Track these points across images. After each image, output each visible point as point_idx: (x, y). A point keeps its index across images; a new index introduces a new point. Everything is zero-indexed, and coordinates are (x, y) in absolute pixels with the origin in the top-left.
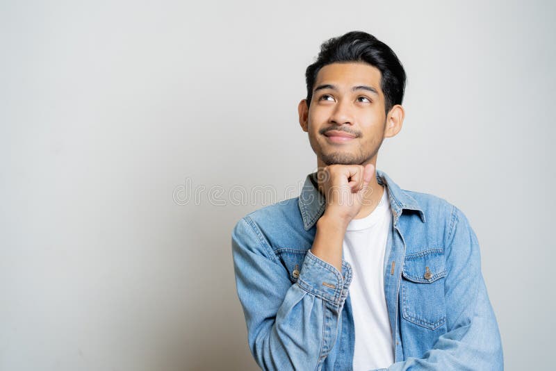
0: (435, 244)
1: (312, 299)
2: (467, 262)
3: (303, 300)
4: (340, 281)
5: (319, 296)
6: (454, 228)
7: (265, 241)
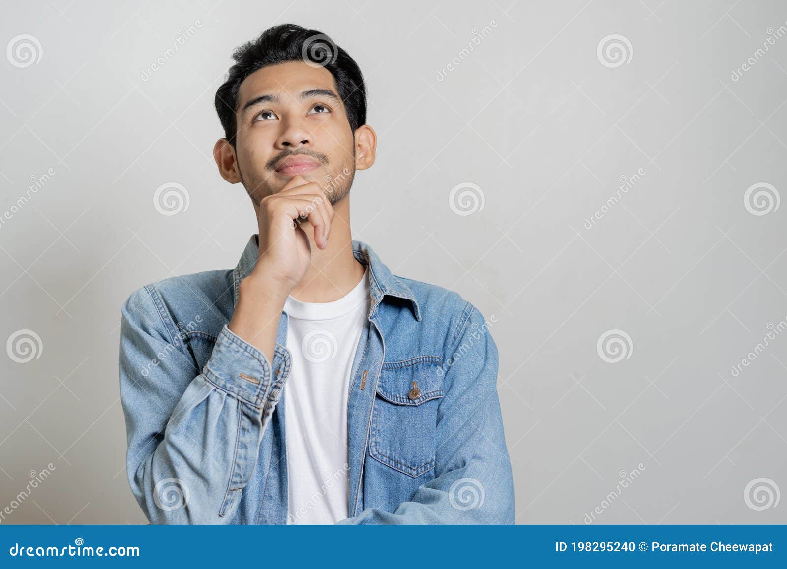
0: (430, 349)
1: (222, 398)
2: (475, 381)
3: (207, 399)
4: (267, 373)
5: (232, 394)
6: (462, 331)
7: (169, 319)
